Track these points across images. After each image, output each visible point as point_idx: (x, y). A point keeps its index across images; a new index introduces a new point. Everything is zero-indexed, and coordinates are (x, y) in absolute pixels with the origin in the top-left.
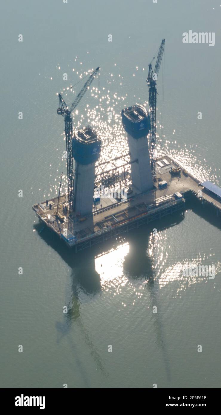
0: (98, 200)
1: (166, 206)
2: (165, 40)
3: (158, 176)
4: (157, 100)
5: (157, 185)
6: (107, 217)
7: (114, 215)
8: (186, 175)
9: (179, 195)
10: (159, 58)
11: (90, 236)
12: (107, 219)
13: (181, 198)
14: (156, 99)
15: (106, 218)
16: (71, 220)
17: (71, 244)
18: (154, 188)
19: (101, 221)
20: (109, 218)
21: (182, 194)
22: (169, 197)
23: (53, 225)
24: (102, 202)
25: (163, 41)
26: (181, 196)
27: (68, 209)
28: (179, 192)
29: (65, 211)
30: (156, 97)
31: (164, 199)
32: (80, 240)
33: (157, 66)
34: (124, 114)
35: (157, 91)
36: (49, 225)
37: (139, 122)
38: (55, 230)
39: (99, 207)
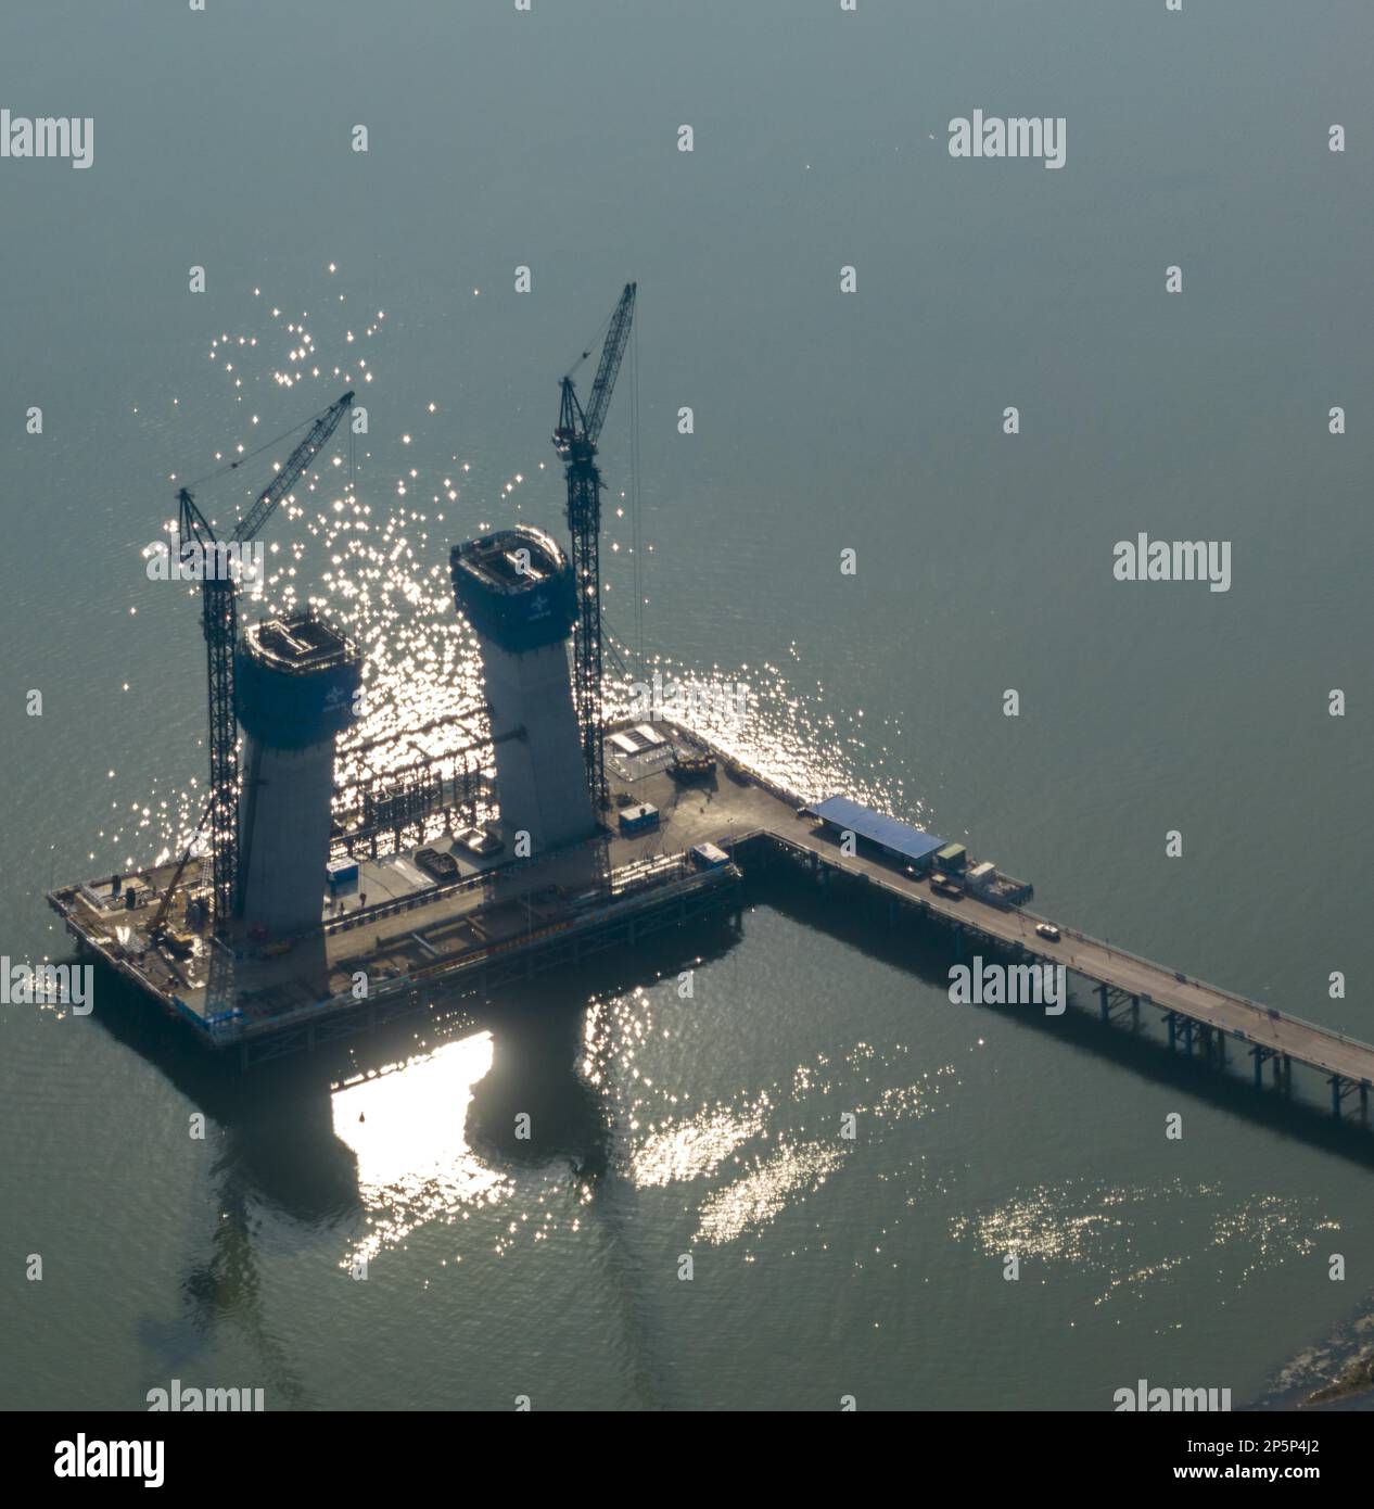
0: (348, 878)
1: (658, 894)
2: (637, 290)
3: (614, 788)
4: (601, 508)
5: (612, 821)
6: (391, 941)
7: (422, 932)
8: (743, 779)
9: (713, 852)
10: (612, 352)
11: (314, 1009)
12: (388, 948)
13: (724, 862)
14: (597, 504)
15: (380, 943)
16: (222, 950)
17: (218, 1039)
18: (603, 832)
19: (361, 954)
20: (398, 945)
21: (726, 850)
22: (664, 863)
23: (142, 966)
24: (364, 883)
25: (630, 290)
26: (724, 856)
27: (211, 910)
28: (714, 844)
29: (197, 916)
30: (597, 496)
31: (646, 872)
32: (261, 1024)
33: (601, 386)
34: (463, 563)
35: (603, 476)
36: (121, 965)
37: (527, 592)
38: (149, 984)
39: (351, 901)
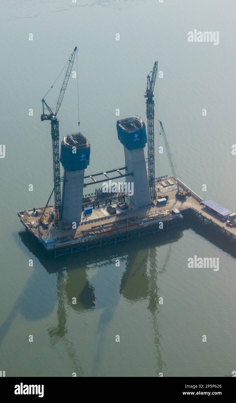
4: (154, 112)
6: (95, 227)
7: (102, 226)
9: (176, 211)
12: (94, 229)
13: (178, 214)
14: (154, 111)
15: (92, 228)
16: (55, 227)
19: (88, 230)
20: (97, 228)
21: (180, 211)
23: (35, 230)
28: (177, 209)
29: (51, 219)
30: (153, 109)
31: (158, 214)
34: (120, 125)
36: (31, 229)
37: (133, 133)
38: (36, 234)
